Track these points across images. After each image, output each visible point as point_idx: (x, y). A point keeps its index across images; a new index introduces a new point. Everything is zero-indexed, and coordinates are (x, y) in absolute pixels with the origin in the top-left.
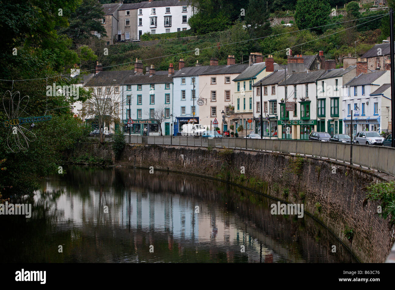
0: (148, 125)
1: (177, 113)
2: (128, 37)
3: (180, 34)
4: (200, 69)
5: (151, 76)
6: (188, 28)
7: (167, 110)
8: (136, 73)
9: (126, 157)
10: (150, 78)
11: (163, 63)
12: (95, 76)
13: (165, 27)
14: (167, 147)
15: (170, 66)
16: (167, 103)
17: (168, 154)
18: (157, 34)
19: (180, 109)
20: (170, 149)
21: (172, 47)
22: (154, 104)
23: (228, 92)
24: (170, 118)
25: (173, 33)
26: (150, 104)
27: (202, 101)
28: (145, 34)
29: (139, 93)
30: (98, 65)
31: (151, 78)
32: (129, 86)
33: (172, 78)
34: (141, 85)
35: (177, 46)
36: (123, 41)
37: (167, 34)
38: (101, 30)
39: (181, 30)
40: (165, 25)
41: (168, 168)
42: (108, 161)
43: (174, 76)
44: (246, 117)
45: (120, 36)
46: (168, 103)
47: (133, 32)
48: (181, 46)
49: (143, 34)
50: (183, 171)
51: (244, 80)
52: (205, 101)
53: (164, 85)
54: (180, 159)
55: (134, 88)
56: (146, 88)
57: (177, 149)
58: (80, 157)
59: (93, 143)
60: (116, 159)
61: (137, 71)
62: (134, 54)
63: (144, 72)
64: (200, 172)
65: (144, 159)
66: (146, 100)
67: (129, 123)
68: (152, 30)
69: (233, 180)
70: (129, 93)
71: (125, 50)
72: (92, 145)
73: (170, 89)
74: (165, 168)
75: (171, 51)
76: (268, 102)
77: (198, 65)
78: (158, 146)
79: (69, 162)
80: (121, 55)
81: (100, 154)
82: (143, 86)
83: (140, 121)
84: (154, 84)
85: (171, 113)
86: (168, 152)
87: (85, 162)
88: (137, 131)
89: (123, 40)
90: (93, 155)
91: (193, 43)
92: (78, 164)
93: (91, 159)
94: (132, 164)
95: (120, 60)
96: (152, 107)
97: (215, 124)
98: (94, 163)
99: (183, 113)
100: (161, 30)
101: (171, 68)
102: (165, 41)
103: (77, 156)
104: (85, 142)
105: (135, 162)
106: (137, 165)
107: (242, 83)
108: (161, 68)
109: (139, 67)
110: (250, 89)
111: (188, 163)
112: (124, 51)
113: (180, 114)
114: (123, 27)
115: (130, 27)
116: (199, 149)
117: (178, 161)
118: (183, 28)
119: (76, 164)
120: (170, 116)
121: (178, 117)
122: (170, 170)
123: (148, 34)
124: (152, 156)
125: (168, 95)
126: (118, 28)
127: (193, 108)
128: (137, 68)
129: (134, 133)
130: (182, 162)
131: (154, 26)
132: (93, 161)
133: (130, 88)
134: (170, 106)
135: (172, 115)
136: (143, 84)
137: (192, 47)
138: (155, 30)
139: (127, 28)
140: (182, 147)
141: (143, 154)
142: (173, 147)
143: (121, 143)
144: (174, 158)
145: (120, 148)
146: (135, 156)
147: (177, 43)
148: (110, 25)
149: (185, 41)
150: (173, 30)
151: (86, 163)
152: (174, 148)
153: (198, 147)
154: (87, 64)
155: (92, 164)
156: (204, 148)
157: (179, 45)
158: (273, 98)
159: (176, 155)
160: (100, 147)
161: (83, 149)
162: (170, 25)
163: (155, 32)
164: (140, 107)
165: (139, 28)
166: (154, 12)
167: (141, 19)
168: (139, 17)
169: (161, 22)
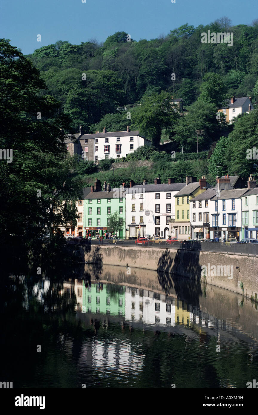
5: (107, 192)
7: (121, 219)
13: (116, 153)
18: (110, 159)
19: (131, 218)
22: (111, 214)
23: (169, 205)
24: (123, 225)
26: (107, 214)
29: (99, 205)
31: (108, 194)
32: (91, 200)
34: (100, 199)
37: (118, 159)
44: (185, 225)
46: (121, 213)
47: (91, 157)
49: (99, 159)
51: (183, 196)
52: (151, 212)
53: (118, 200)
55: (95, 201)
56: (104, 201)
68: (106, 156)
70: (90, 206)
73: (122, 203)
76: (202, 214)
82: (102, 200)
84: (110, 199)
96: (109, 216)
107: (181, 198)
110: (188, 203)
113: (131, 222)
115: (88, 152)
121: (129, 225)
125: (121, 207)
127: (142, 218)
131: (107, 152)
133: (92, 202)
134: (123, 216)
138: (108, 156)
139: (86, 153)
148: (73, 151)
150: (123, 155)
158: (206, 210)
162: (120, 151)
163: (108, 158)
164: (99, 217)
165: (96, 154)
166: (107, 141)
167: (97, 147)
168: (96, 145)
169: (113, 149)
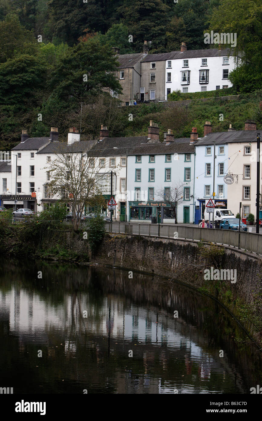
0: (162, 209)
1: (199, 193)
2: (153, 97)
3: (218, 92)
4: (232, 135)
5: (168, 144)
6: (230, 85)
7: (187, 189)
8: (149, 140)
9: (105, 252)
10: (167, 147)
11: (186, 128)
12: (98, 143)
13: (200, 84)
14: (153, 239)
15: (193, 131)
16: (186, 180)
17: (154, 250)
18: (189, 93)
19: (203, 189)
20: (157, 243)
21: (205, 109)
22: (170, 181)
24: (190, 200)
25: (209, 92)
26: (165, 181)
27: (230, 177)
28: (174, 92)
29: (151, 166)
30: (102, 129)
31: (169, 146)
32: (139, 157)
33: (194, 146)
34: (153, 156)
35: (211, 107)
36: (146, 102)
37: (203, 92)
38: (115, 86)
39: (221, 88)
40: (200, 81)
41: (153, 271)
42: (83, 256)
43: (197, 144)
45: (142, 95)
46: (188, 180)
47: (160, 90)
48: (217, 108)
49: (172, 92)
50: (170, 276)
52: (235, 179)
53: (183, 156)
54: (167, 259)
55: (145, 159)
56: (160, 159)
57: (165, 244)
58: (50, 249)
59: (66, 231)
60: (92, 254)
61: (152, 138)
62: (156, 117)
63: (162, 139)
64: (188, 280)
65: (126, 256)
66: (160, 175)
67: (110, 205)
68: (184, 88)
69: (221, 297)
70: (138, 166)
71: (146, 112)
72: (64, 234)
73: (190, 161)
74: (150, 270)
75: (203, 114)
77: (231, 130)
78: (143, 238)
79: (36, 256)
80: (139, 119)
81: (74, 246)
82: (157, 158)
83: (152, 204)
84: (171, 154)
85: (191, 193)
86: (155, 247)
87: (54, 256)
88: (148, 217)
89: (147, 100)
90: (66, 248)
91: (233, 104)
92: (46, 259)
93: (61, 253)
94: (112, 262)
95: (138, 125)
96: (167, 185)
97: (210, 207)
98: (65, 258)
99: (207, 194)
100: (195, 87)
101: (194, 133)
102: (198, 102)
103: (46, 248)
104: (56, 228)
105: (115, 259)
106: (116, 264)
108: (184, 134)
109: (154, 132)
111: (176, 265)
112: (144, 113)
113: (203, 195)
114: (147, 84)
115: (155, 83)
116: (189, 245)
117: (165, 260)
118: (224, 86)
119: (43, 259)
120: (191, 198)
121: (200, 198)
122: (155, 273)
123: (178, 93)
124: (135, 252)
125: (188, 170)
126: (140, 86)
128: (151, 133)
129: (144, 219)
130: (170, 263)
131: (186, 83)
132: (63, 255)
133: (140, 159)
134: (190, 185)
135: (192, 196)
136: (157, 155)
137: (230, 109)
138: (187, 88)
139: (153, 85)
140: (171, 241)
141: (125, 248)
142: (160, 240)
143: (98, 232)
144: (161, 257)
145: (97, 238)
146: (115, 251)
147: (212, 104)
148: (130, 80)
149: (223, 102)
150: (211, 87)
151: (55, 259)
152: (161, 242)
153: (187, 241)
154: (93, 129)
155: (62, 260)
156: (194, 244)
157: (215, 106)
159: (164, 252)
160: (74, 236)
161: (54, 239)
162: (206, 81)
163: (187, 91)
164: (152, 185)
165: (168, 86)
166: (186, 64)
167: (169, 74)
168: (168, 71)
169: (195, 77)
